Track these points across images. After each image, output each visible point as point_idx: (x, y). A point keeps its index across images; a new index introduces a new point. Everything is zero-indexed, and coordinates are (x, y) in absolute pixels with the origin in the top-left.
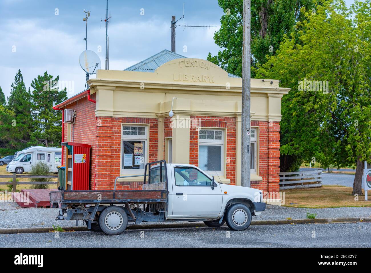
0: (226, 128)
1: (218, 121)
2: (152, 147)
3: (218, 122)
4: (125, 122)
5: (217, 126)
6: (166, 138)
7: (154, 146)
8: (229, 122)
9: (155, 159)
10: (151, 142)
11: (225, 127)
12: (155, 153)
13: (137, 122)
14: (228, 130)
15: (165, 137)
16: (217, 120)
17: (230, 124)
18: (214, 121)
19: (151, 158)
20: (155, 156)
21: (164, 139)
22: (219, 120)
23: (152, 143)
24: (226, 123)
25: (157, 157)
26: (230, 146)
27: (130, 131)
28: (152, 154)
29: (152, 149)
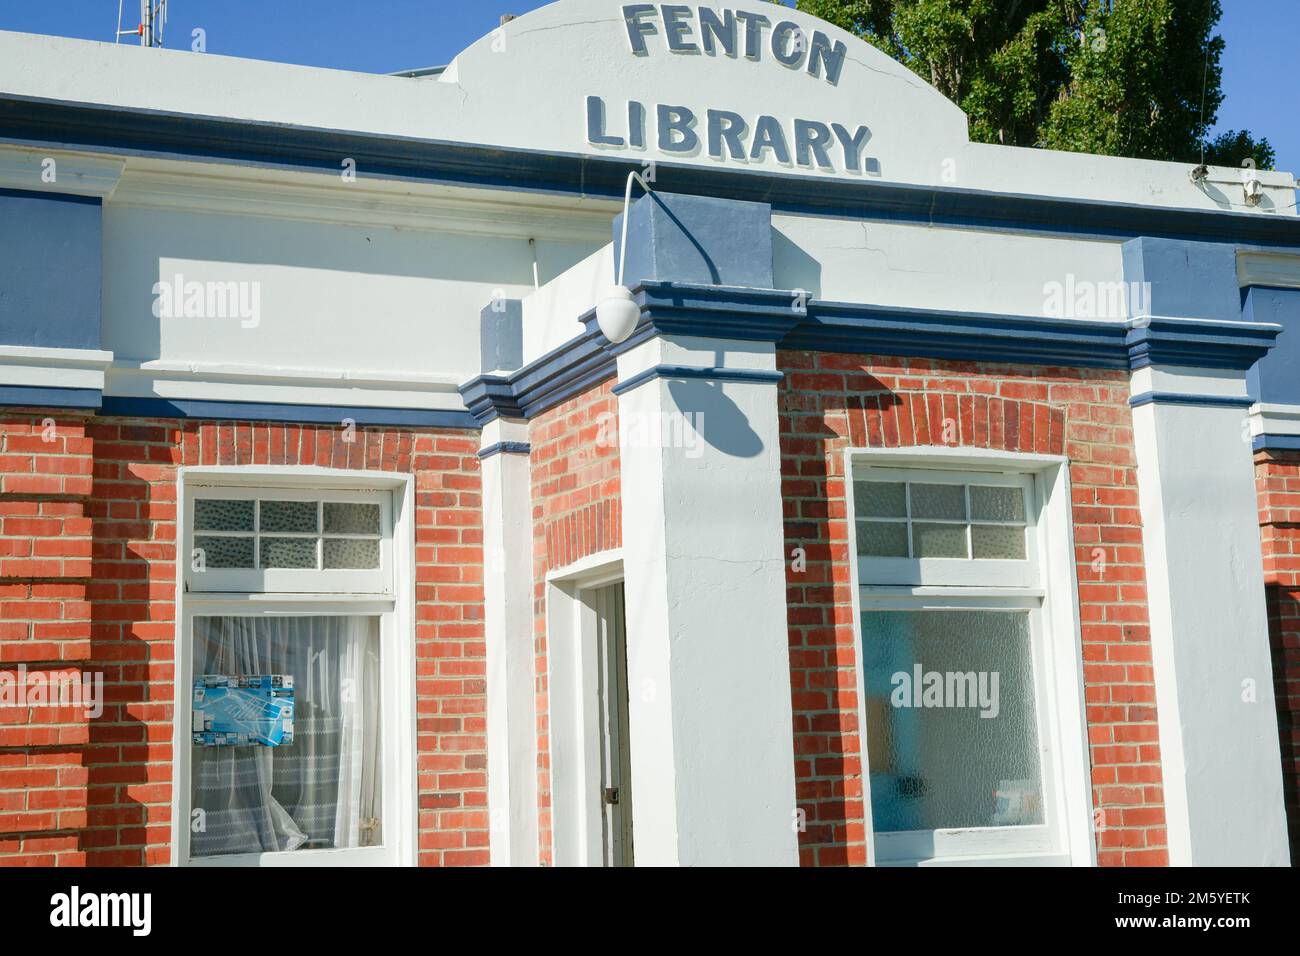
0: (1063, 459)
1: (998, 395)
2: (438, 661)
3: (995, 407)
4: (210, 460)
5: (995, 444)
6: (551, 575)
7: (455, 651)
8: (1081, 409)
9: (464, 754)
10: (429, 623)
11: (1058, 450)
12: (465, 711)
13: (307, 460)
14: (1075, 475)
15: (543, 569)
16: (983, 388)
17: (1089, 428)
18: (966, 400)
19: (438, 752)
20: (463, 733)
21: (540, 590)
22: (1004, 391)
23: (438, 623)
24: (1058, 417)
25: (482, 743)
26: (1104, 605)
27: (257, 535)
28: (440, 715)
29: (437, 676)
